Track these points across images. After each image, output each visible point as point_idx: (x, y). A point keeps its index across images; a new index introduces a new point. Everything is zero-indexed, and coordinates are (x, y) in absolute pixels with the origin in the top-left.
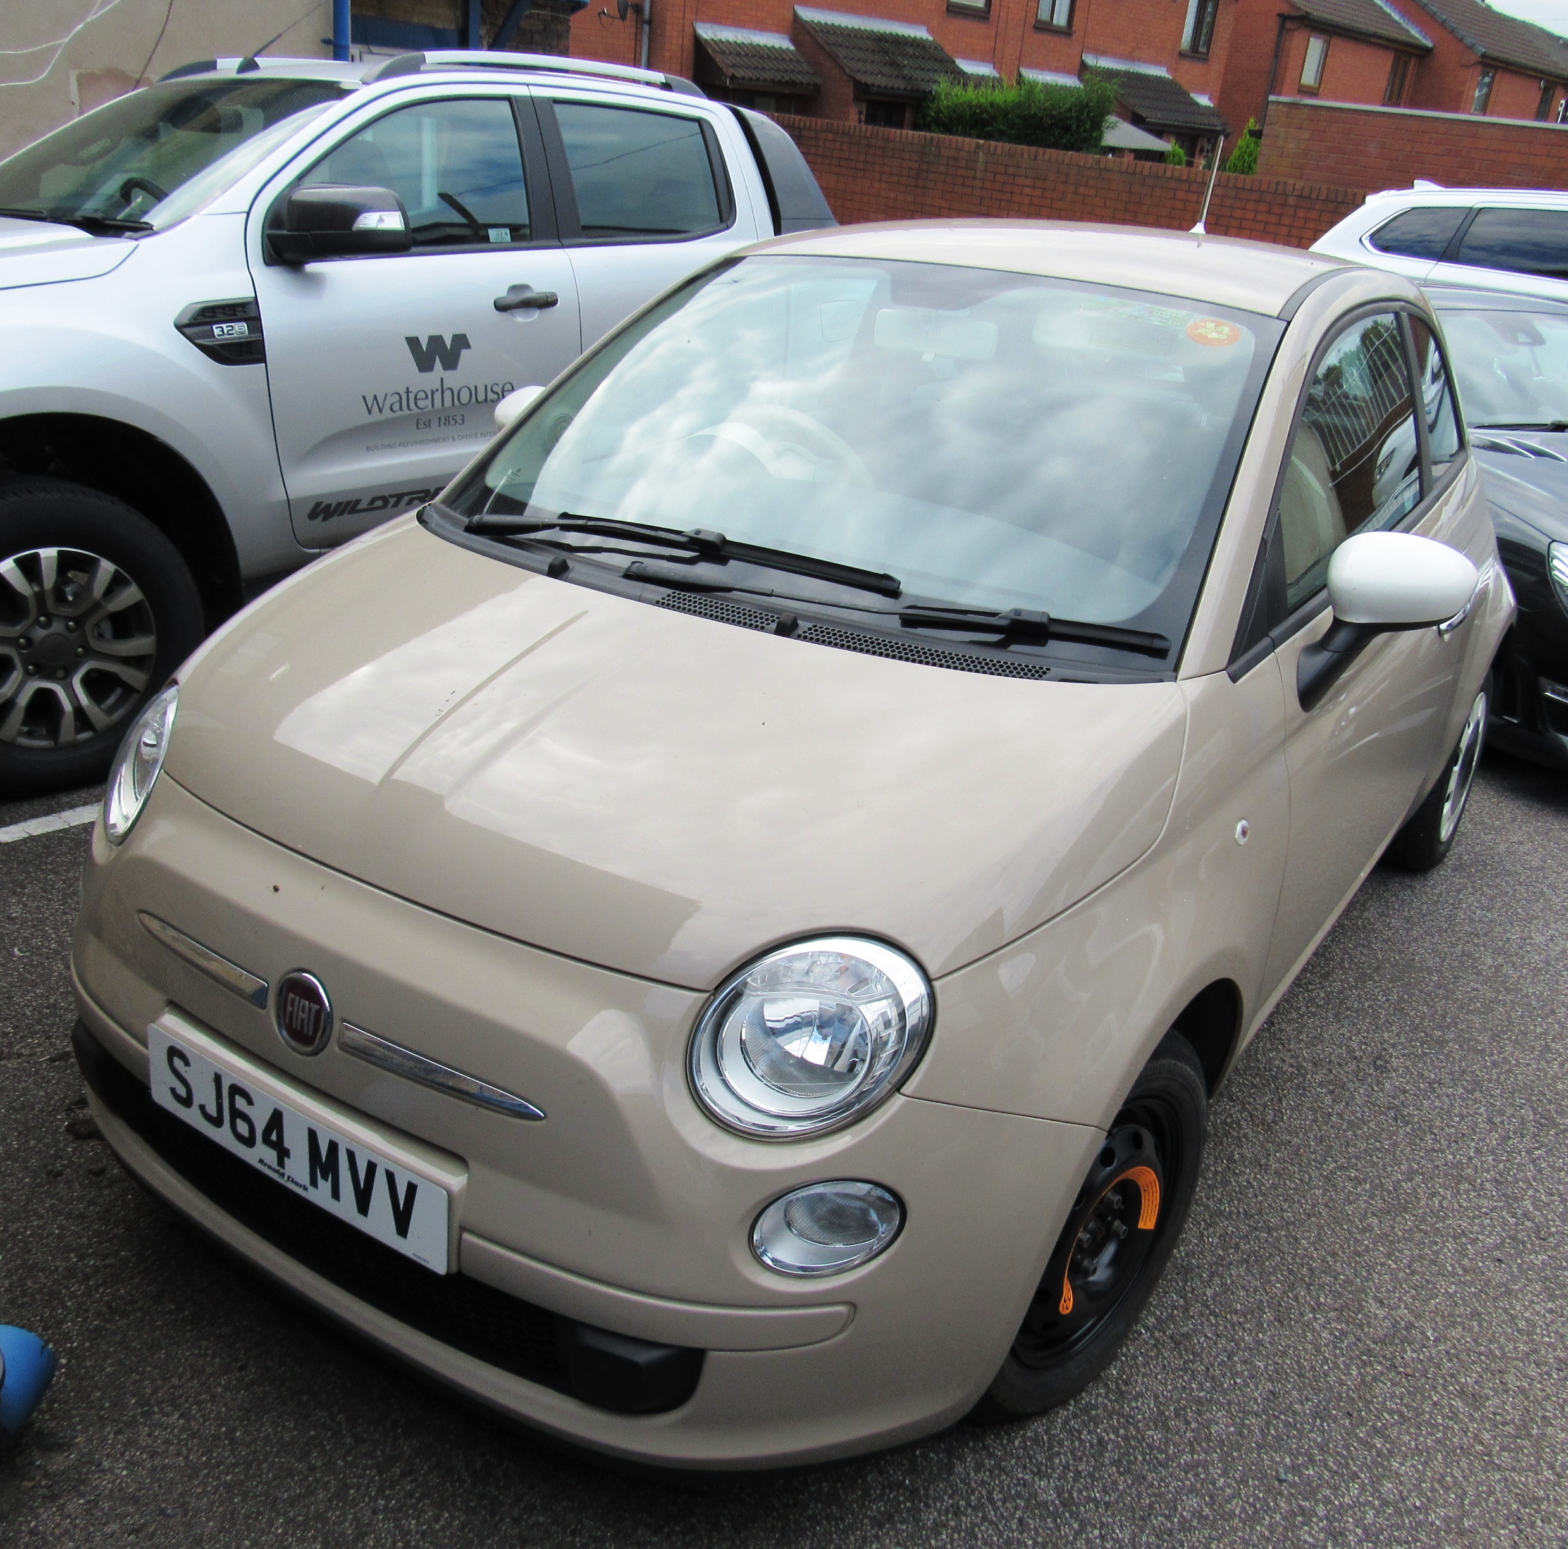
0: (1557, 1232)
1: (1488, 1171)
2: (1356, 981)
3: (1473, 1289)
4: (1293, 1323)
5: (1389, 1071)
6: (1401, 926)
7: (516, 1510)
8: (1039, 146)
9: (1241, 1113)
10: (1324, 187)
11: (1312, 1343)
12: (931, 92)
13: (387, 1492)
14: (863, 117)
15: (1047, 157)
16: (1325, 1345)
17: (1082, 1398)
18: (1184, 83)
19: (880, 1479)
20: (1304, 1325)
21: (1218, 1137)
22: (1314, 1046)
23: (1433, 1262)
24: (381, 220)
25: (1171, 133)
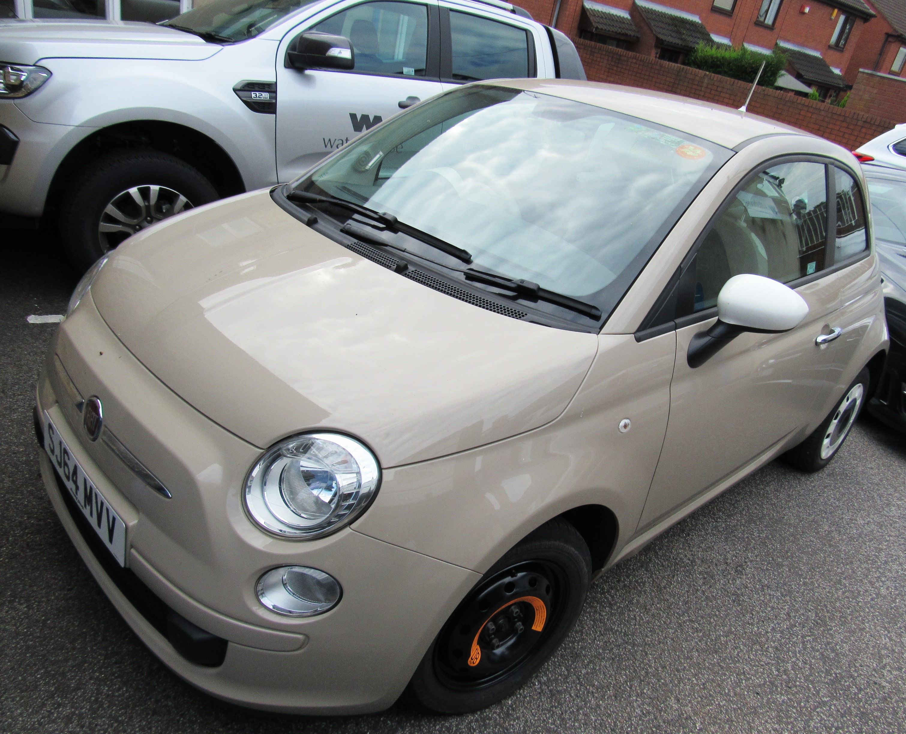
0: (799, 686)
1: (774, 642)
2: (746, 522)
3: (735, 706)
4: (623, 699)
5: (743, 574)
6: (785, 498)
7: (160, 695)
8: (735, 78)
9: (649, 578)
10: (879, 118)
11: (628, 713)
12: (694, 48)
13: (103, 670)
14: (658, 56)
15: (738, 85)
16: (635, 717)
17: (485, 712)
18: (828, 61)
19: (355, 728)
20: (629, 702)
21: (630, 588)
22: (707, 551)
23: (719, 685)
24: (340, 53)
25: (815, 85)
